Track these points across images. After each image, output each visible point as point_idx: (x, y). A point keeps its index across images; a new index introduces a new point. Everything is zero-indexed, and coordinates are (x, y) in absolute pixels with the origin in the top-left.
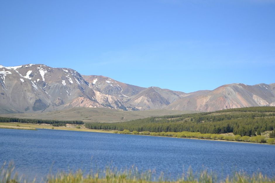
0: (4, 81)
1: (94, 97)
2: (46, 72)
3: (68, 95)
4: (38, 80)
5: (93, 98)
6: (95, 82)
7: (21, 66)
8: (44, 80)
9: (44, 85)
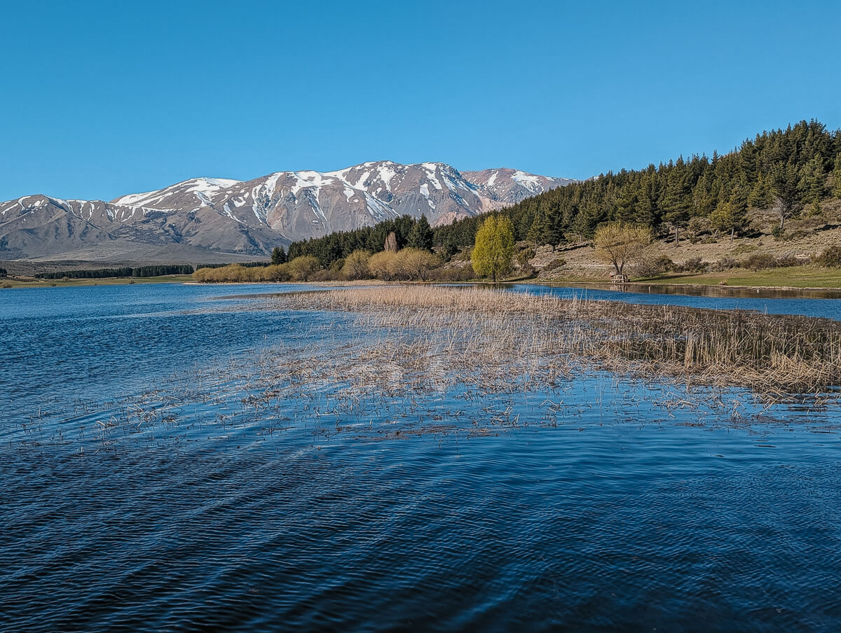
0: (317, 200)
1: (479, 210)
2: (393, 173)
3: (431, 210)
4: (379, 190)
5: (477, 211)
6: (491, 182)
7: (350, 169)
8: (388, 188)
9: (390, 197)
